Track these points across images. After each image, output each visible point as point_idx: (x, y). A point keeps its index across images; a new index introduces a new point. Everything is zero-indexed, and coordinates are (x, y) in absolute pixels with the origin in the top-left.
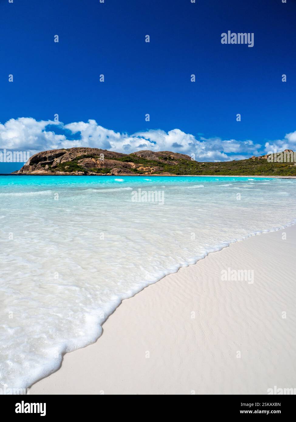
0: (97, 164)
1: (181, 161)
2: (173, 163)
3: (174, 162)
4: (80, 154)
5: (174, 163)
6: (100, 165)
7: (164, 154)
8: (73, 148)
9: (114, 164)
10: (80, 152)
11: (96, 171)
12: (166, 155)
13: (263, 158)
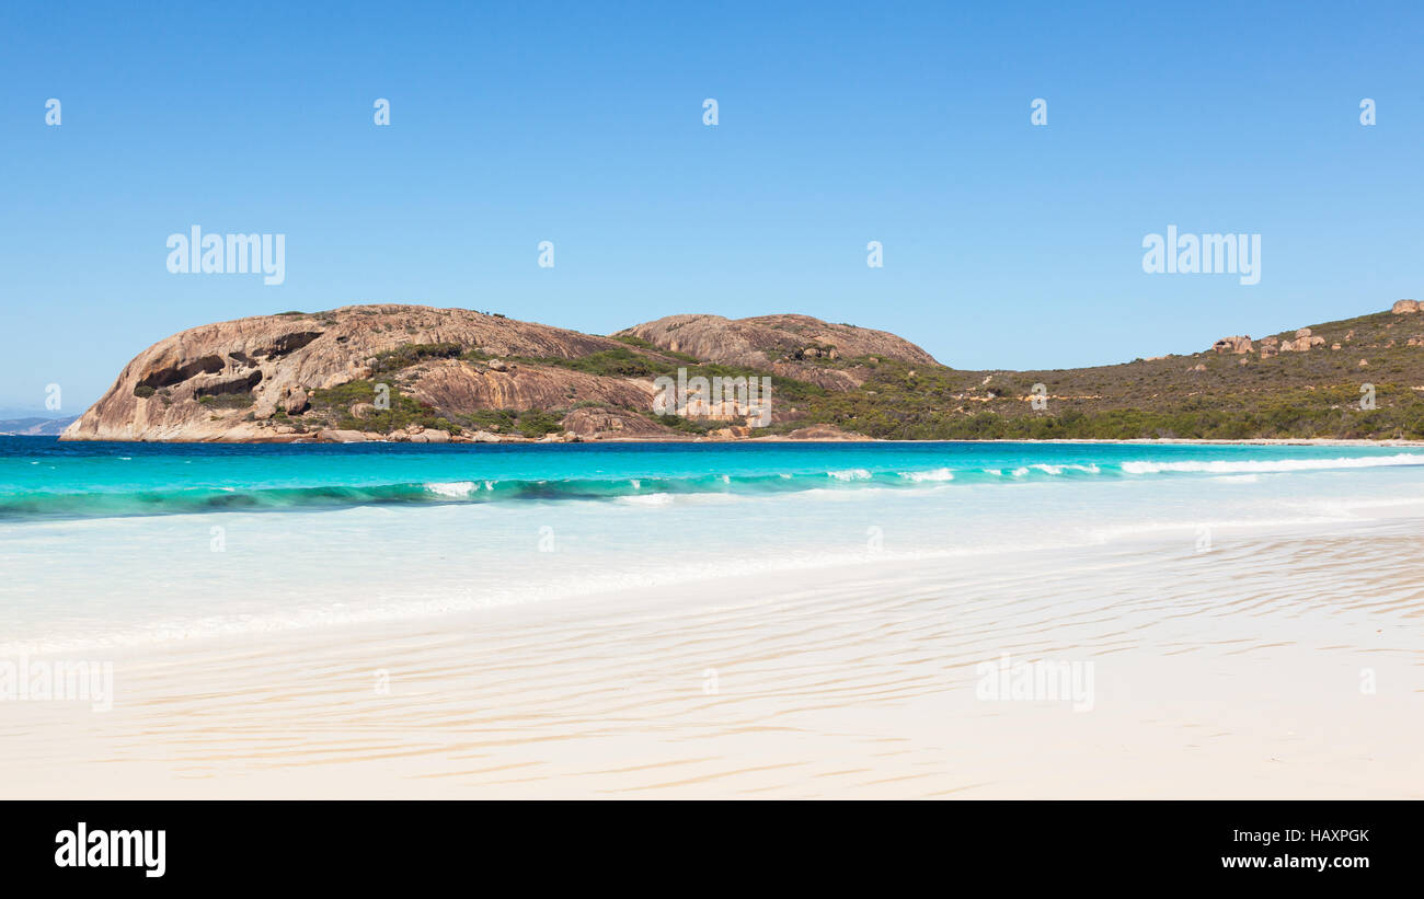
0: (488, 388)
1: (878, 370)
2: (840, 378)
3: (843, 373)
4: (390, 342)
5: (845, 378)
6: (504, 393)
7: (786, 334)
8: (348, 311)
9: (566, 386)
10: (389, 327)
11: (496, 427)
12: (801, 339)
13: (1286, 346)
